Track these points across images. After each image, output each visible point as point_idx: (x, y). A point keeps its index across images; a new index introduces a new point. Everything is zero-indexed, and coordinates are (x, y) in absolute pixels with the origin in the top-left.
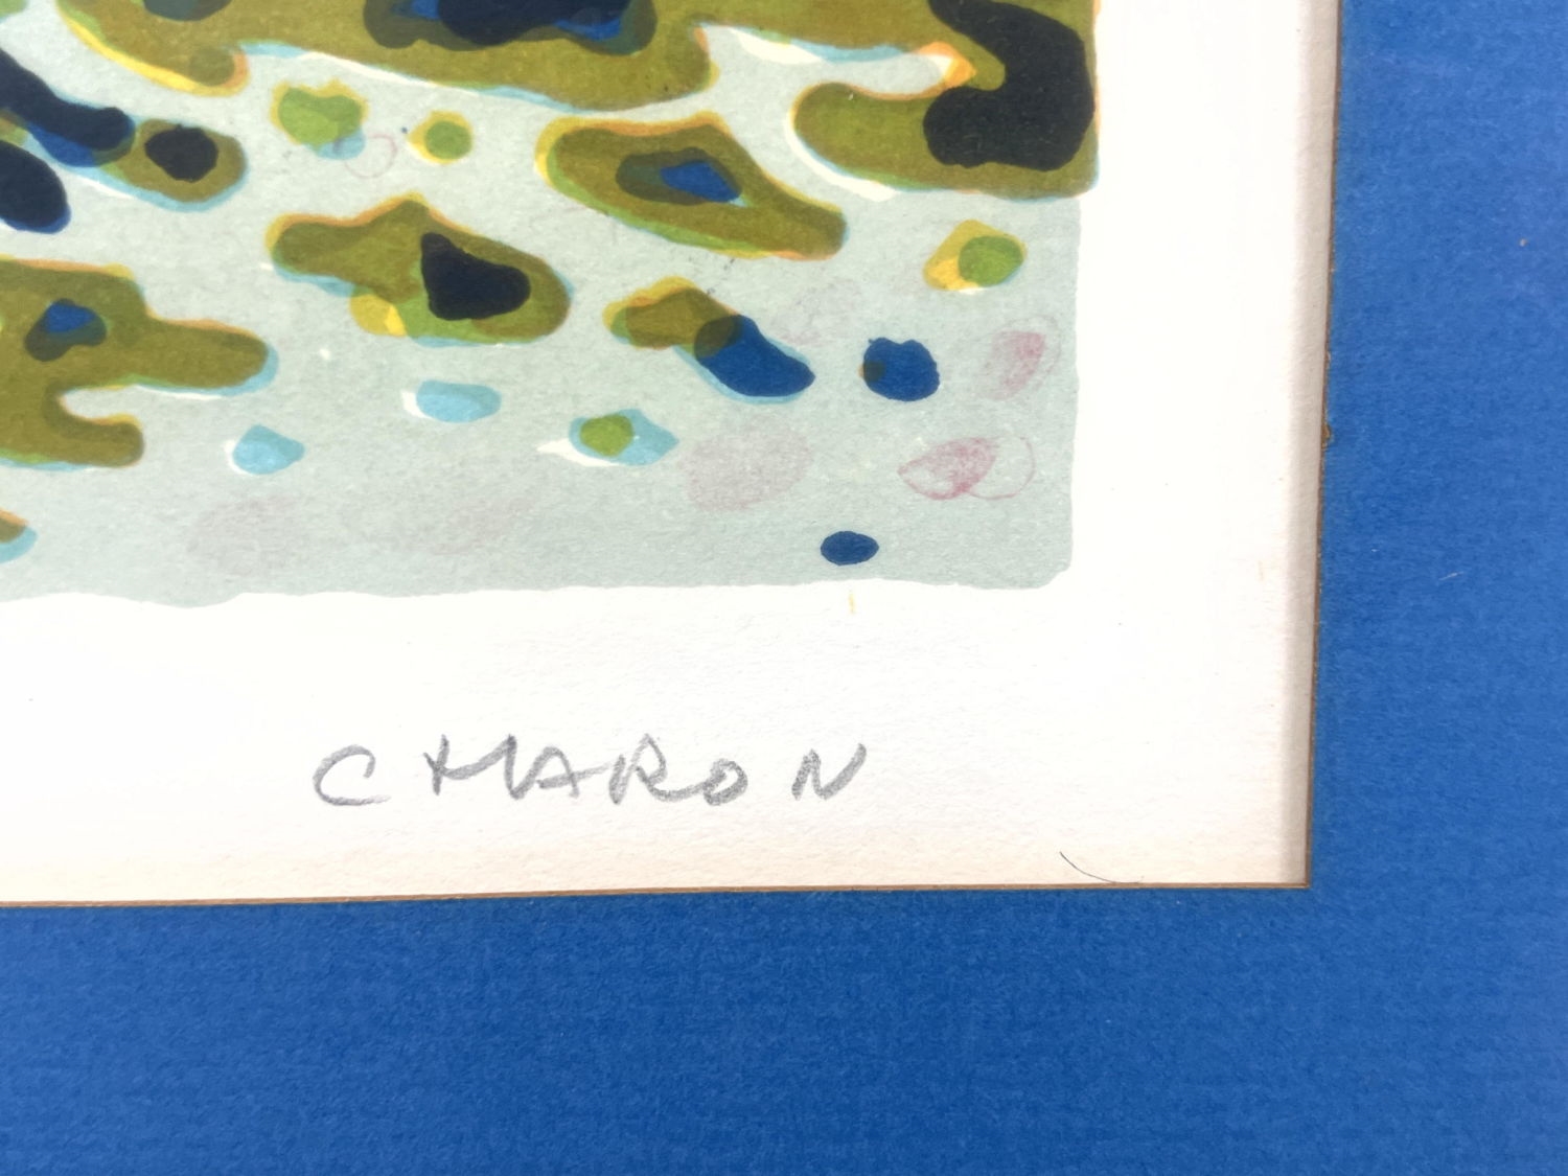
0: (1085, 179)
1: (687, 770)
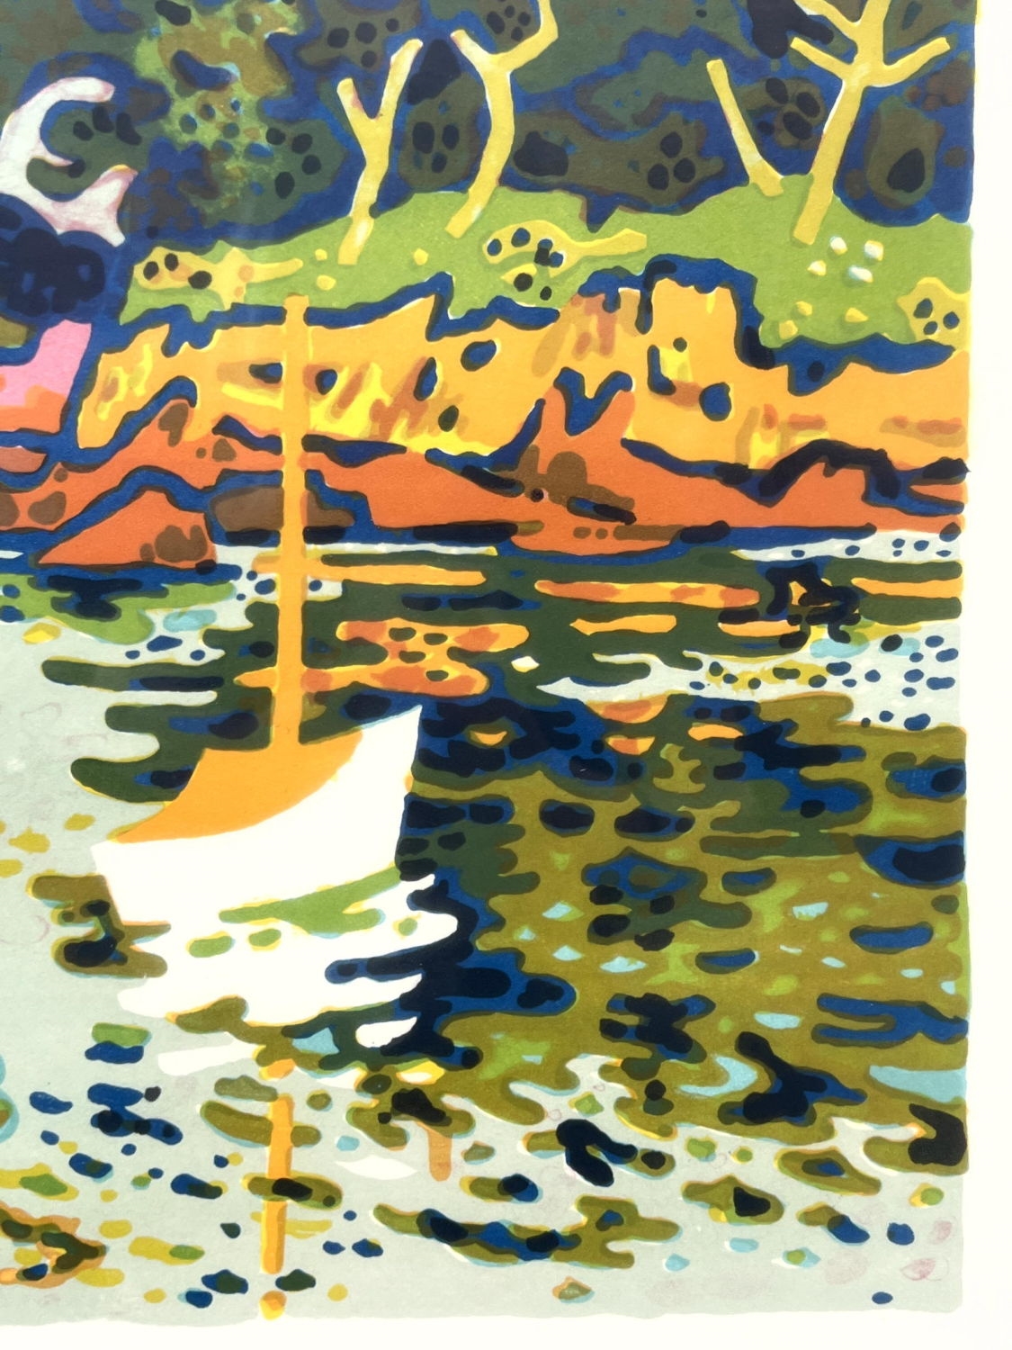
0: (965, 1168)
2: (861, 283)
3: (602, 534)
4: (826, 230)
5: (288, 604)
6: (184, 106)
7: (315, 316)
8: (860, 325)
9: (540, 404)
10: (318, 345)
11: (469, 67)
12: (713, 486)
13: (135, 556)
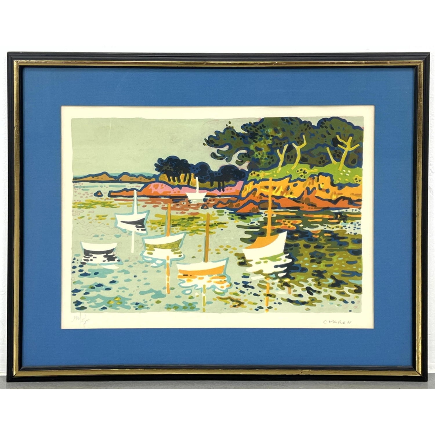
0: (362, 294)
1: (342, 322)
2: (347, 176)
3: (312, 208)
4: (343, 169)
5: (269, 217)
6: (256, 153)
7: (273, 180)
8: (347, 181)
9: (304, 191)
10: (274, 184)
11: (294, 148)
12: (328, 202)
13: (249, 211)
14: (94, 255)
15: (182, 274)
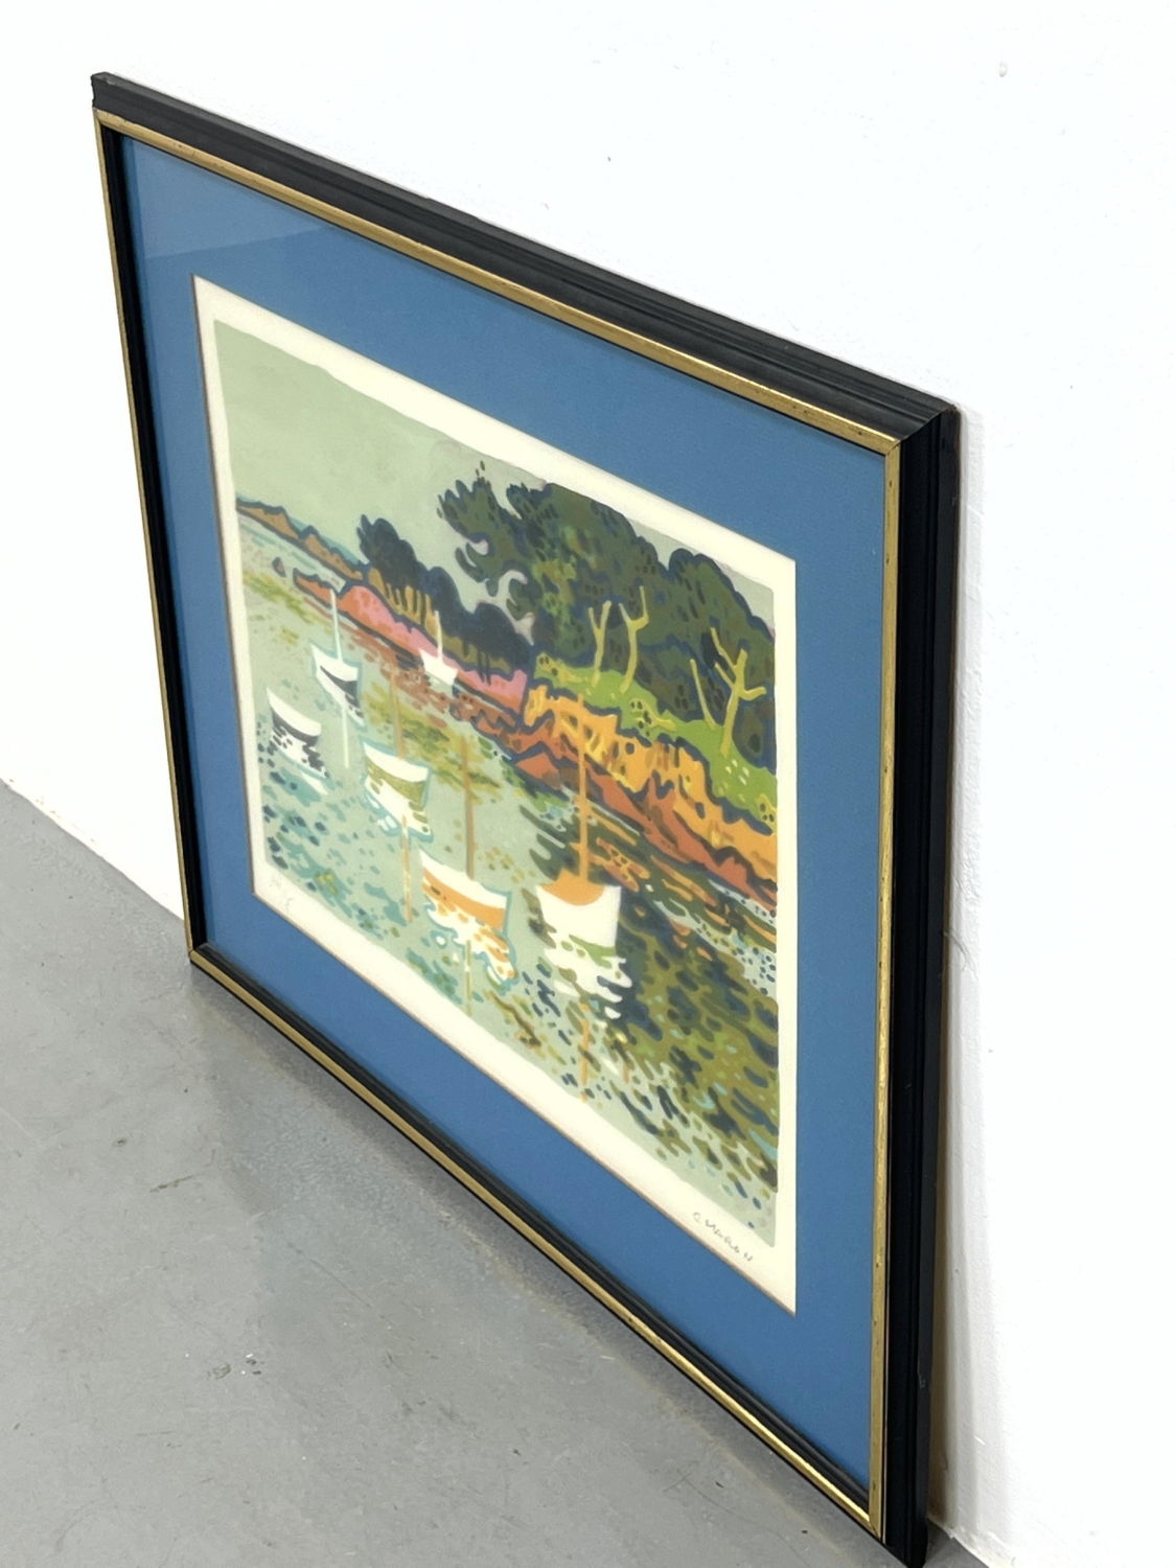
1: (733, 1245)
2: (741, 783)
3: (669, 847)
4: (731, 757)
5: (583, 821)
6: (547, 596)
7: (586, 705)
8: (740, 802)
9: (648, 780)
10: (585, 717)
11: (625, 623)
12: (701, 848)
13: (540, 777)
14: (290, 736)
15: (428, 884)
